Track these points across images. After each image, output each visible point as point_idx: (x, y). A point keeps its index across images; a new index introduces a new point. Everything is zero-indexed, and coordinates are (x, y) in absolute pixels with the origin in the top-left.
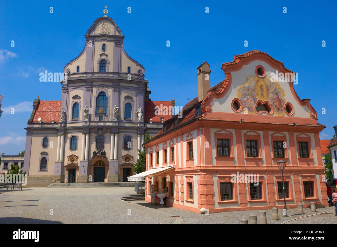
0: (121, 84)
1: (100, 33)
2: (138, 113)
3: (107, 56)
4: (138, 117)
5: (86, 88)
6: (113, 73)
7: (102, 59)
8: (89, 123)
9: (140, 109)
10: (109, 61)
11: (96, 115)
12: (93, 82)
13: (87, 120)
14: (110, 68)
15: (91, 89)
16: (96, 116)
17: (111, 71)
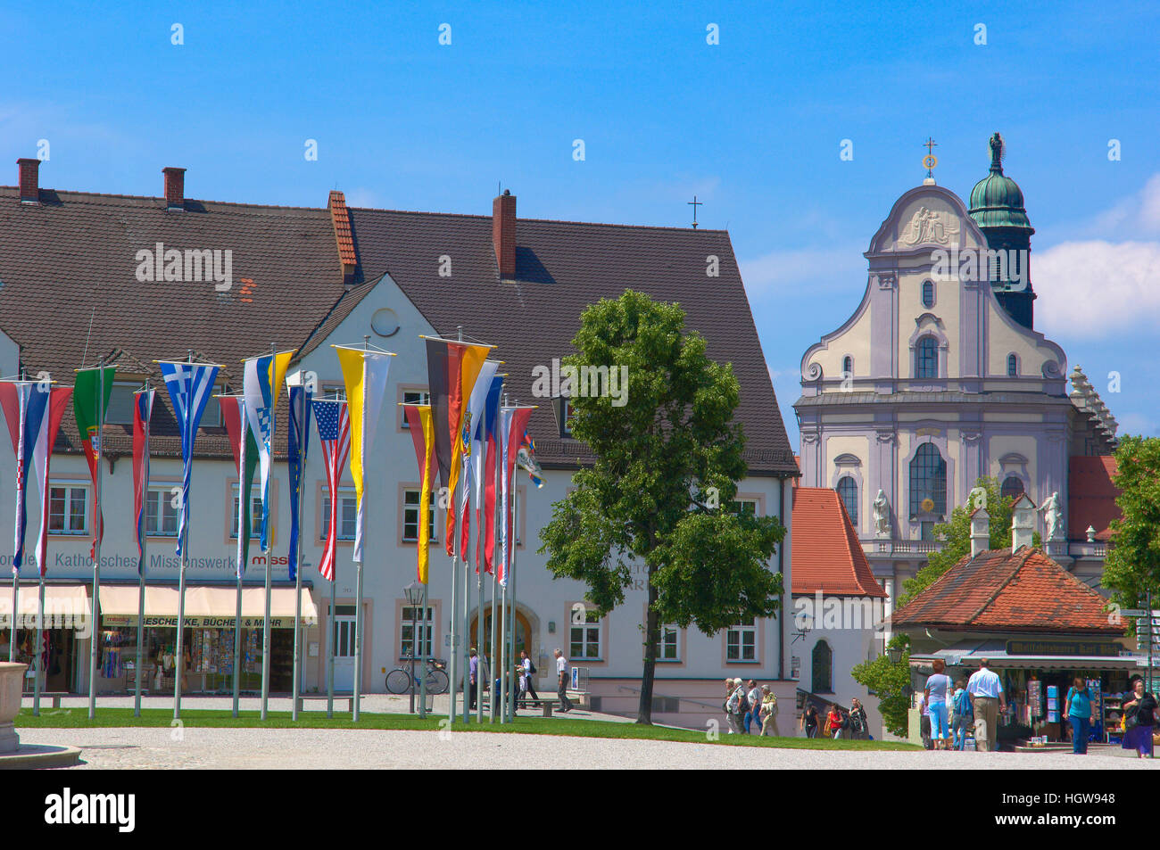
0: (988, 417)
1: (915, 244)
2: (1045, 511)
3: (938, 321)
4: (1046, 524)
5: (879, 431)
6: (961, 381)
7: (926, 335)
8: (893, 546)
9: (1052, 496)
10: (945, 339)
11: (911, 518)
12: (898, 412)
13: (885, 535)
14: (952, 365)
15: (892, 435)
16: (912, 523)
17: (954, 373)
